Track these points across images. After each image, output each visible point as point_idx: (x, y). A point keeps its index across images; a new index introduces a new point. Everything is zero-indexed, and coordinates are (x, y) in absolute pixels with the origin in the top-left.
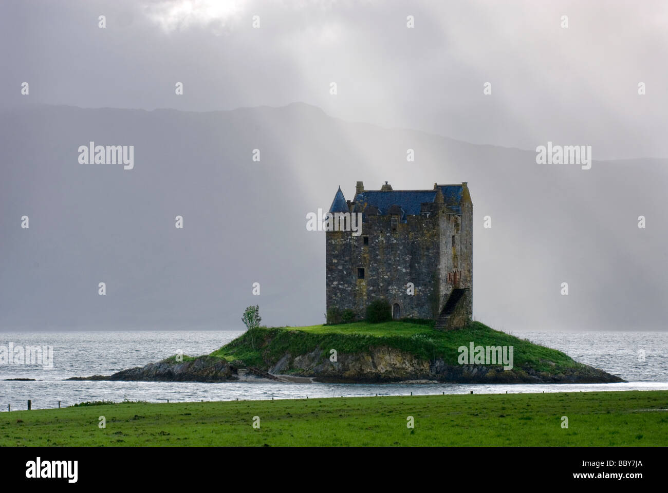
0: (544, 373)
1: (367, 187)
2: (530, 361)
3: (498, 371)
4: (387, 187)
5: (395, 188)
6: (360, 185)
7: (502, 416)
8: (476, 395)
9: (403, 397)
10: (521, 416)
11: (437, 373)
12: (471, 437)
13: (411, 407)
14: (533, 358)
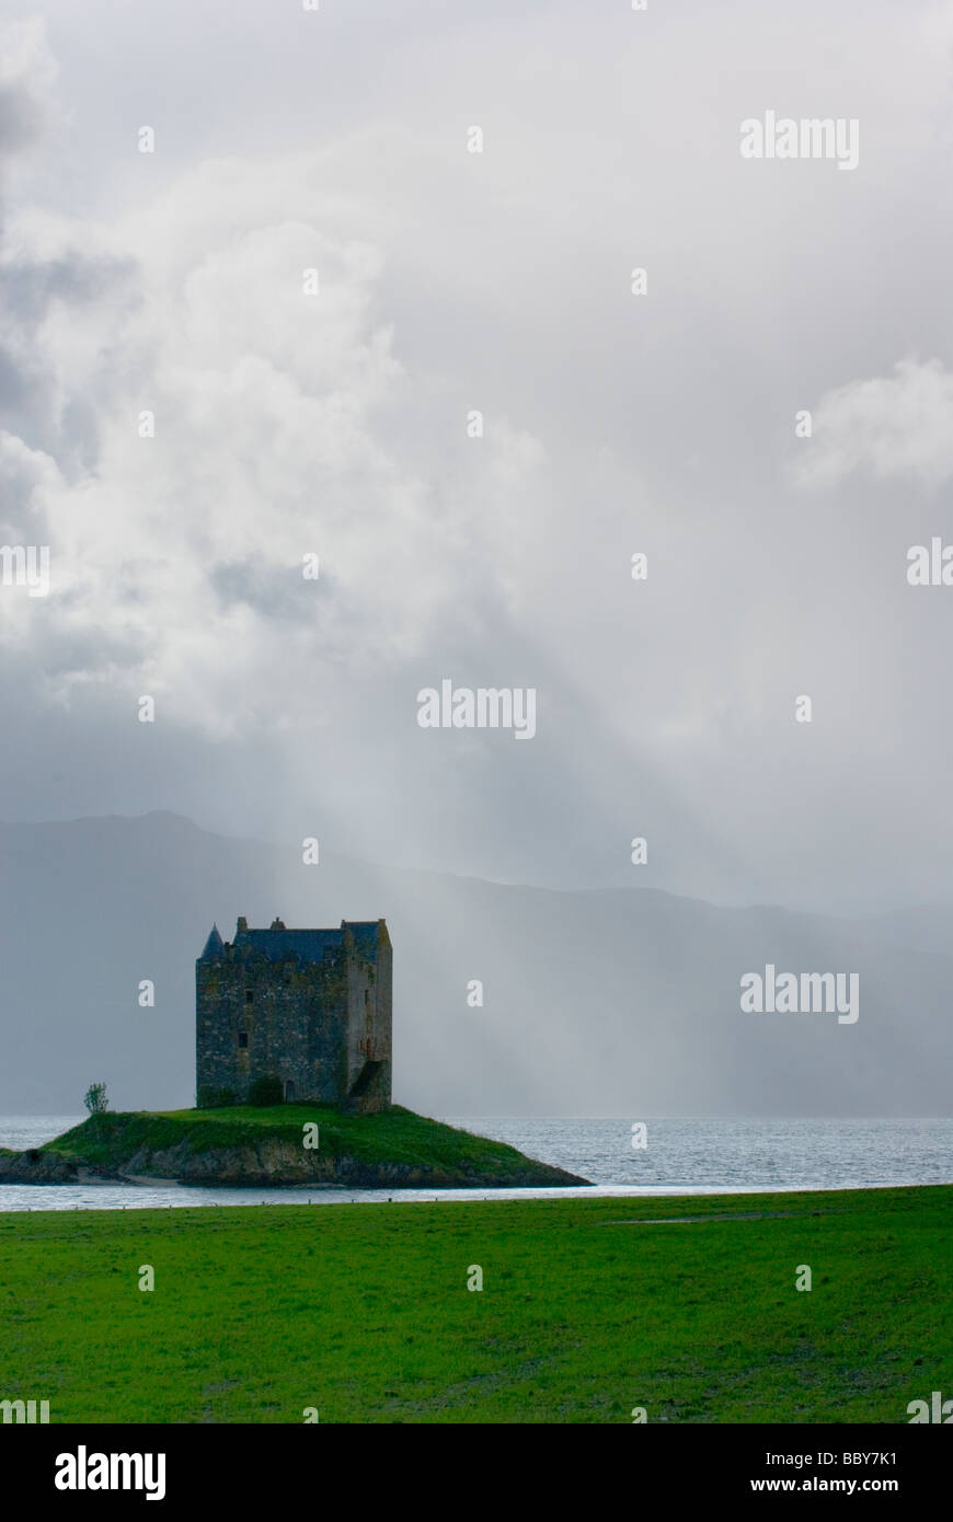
0: (487, 1174)
1: (251, 926)
2: (468, 1158)
3: (425, 1171)
4: (278, 925)
5: (289, 926)
6: (242, 922)
7: (430, 1231)
8: (396, 1203)
9: (299, 1206)
10: (454, 1231)
11: (344, 1173)
12: (388, 1260)
13: (310, 1219)
14: (473, 1155)
